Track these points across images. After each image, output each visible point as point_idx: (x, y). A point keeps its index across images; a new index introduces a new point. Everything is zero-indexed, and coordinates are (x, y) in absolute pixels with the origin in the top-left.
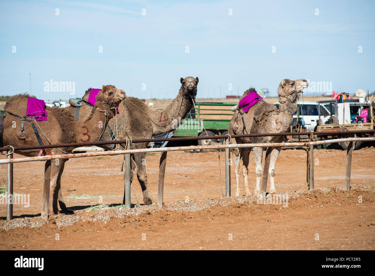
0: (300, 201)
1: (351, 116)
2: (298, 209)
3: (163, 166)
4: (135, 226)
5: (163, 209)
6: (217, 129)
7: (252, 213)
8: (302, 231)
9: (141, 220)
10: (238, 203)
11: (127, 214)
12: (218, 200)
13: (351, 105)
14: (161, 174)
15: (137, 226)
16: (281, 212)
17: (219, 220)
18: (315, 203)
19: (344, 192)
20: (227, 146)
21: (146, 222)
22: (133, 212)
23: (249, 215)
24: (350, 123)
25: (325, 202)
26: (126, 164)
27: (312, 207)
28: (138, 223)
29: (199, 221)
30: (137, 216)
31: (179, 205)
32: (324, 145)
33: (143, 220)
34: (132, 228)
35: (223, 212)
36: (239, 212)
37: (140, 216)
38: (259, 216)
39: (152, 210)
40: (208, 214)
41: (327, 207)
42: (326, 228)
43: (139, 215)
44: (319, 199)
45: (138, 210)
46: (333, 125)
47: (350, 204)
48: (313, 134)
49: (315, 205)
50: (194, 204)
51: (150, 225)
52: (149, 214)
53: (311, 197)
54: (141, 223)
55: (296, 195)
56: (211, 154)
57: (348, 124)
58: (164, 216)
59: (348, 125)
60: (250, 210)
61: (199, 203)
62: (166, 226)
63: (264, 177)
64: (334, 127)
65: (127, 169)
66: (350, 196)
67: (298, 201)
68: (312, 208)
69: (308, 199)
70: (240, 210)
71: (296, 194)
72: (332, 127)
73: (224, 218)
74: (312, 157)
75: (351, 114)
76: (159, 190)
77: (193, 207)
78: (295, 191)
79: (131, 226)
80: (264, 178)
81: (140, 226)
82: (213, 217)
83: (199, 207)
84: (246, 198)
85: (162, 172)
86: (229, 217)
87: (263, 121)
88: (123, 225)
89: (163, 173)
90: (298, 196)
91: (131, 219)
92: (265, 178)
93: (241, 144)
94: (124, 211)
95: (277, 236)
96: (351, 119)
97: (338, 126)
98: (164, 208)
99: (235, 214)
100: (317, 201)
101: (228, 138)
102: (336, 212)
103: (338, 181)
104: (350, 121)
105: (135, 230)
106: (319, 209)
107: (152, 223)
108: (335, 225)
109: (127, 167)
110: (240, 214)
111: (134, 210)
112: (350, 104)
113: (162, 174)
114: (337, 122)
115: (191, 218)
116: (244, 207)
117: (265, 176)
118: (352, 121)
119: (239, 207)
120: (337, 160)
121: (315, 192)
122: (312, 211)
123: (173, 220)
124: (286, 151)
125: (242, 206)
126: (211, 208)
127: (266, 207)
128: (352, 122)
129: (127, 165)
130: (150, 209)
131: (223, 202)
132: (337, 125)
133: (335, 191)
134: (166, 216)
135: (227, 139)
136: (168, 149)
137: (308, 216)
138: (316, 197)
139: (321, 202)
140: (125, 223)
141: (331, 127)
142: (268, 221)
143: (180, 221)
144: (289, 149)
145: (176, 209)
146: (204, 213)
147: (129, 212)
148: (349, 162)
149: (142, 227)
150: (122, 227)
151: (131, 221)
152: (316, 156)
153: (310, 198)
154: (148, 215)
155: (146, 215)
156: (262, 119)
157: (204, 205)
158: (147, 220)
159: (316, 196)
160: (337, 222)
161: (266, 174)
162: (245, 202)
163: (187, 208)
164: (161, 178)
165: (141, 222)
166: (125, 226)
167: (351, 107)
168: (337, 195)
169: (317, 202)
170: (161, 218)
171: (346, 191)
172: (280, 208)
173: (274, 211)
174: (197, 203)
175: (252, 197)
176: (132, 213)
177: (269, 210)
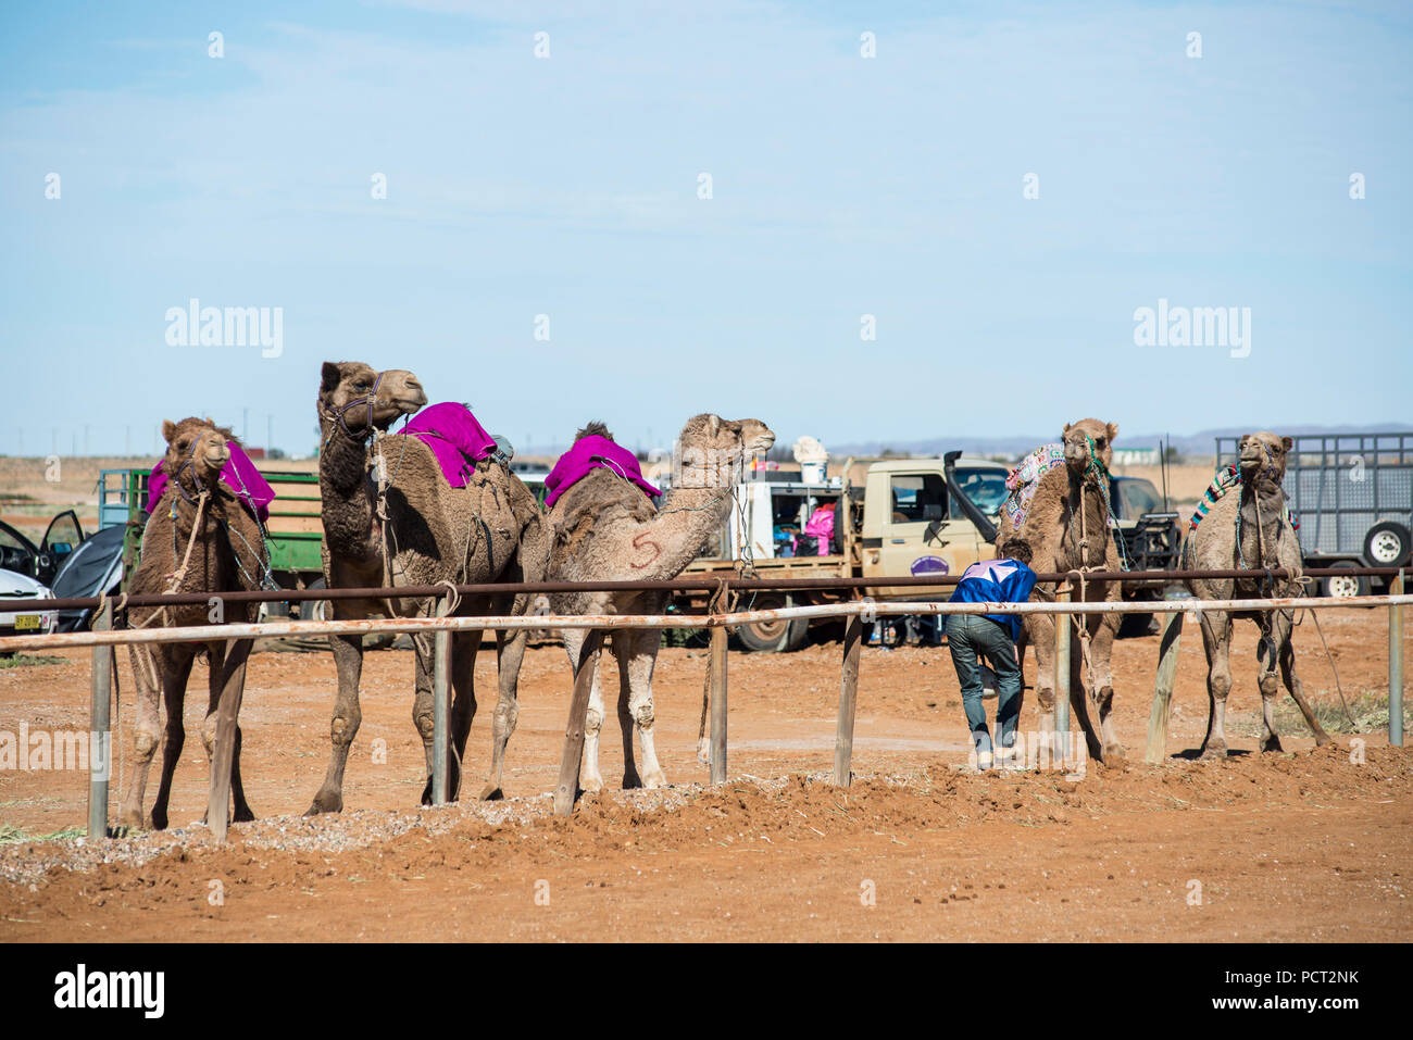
0: (692, 820)
1: (776, 532)
2: (686, 846)
3: (232, 692)
4: (139, 902)
5: (228, 845)
6: (289, 567)
7: (533, 859)
8: (732, 917)
9: (157, 881)
10: (486, 826)
11: (106, 861)
12: (414, 815)
13: (777, 492)
14: (225, 719)
15: (149, 901)
16: (632, 856)
17: (427, 881)
18: (743, 827)
19: (831, 791)
20: (442, 625)
21: (176, 886)
22: (124, 852)
23: (528, 865)
24: (771, 554)
25: (773, 824)
26: (96, 680)
27: (730, 839)
28: (148, 891)
29: (358, 884)
30: (143, 867)
31: (283, 830)
32: (675, 632)
33: (164, 880)
34: (133, 909)
35: (440, 855)
36: (492, 855)
37: (154, 867)
38: (563, 868)
39: (192, 847)
40: (387, 862)
41: (782, 841)
42: (809, 909)
43: (149, 862)
44: (752, 813)
45: (141, 848)
46: (714, 562)
47: (856, 831)
48: (727, 585)
49: (741, 835)
50: (334, 825)
51: (193, 899)
52: (183, 859)
53: (725, 807)
54: (161, 890)
55: (676, 798)
56: (279, 661)
57: (763, 557)
58: (237, 867)
59: (763, 560)
60: (529, 850)
61: (351, 822)
62: (247, 900)
63: (572, 733)
64: (715, 570)
65: (99, 702)
66: (853, 806)
67: (683, 819)
68: (732, 845)
69: (717, 812)
70: (492, 847)
71: (676, 794)
72: (709, 567)
73: (443, 874)
74: (724, 667)
75: (776, 522)
76: (216, 777)
77: (332, 837)
78: (672, 786)
79: (126, 900)
80: (570, 740)
81: (157, 900)
82: (404, 873)
83: (351, 836)
84: (508, 809)
85: (229, 711)
86: (461, 872)
87: (578, 536)
88: (99, 897)
89: (232, 715)
90: (683, 802)
91: (122, 876)
92: (576, 738)
93: (501, 618)
94: (94, 850)
95: (656, 932)
96: (775, 543)
97: (730, 565)
98: (233, 839)
99: (480, 862)
100: (747, 819)
101: (445, 596)
102: (818, 859)
103: (772, 756)
104: (770, 548)
105: (144, 915)
106: (755, 847)
107: (196, 891)
108: (835, 898)
109: (99, 692)
110: (495, 863)
111: (127, 847)
112: (772, 488)
113: (230, 719)
114: (725, 552)
115: (330, 874)
116: (508, 838)
117: (574, 730)
118: (777, 547)
119: (489, 838)
120: (746, 686)
121: (735, 788)
122: (733, 854)
123: (271, 882)
124: (544, 652)
125: (498, 835)
126: (394, 840)
127: (579, 840)
128: (777, 552)
129: (100, 687)
130: (184, 843)
131: (432, 821)
132: (727, 561)
133: (803, 785)
134: (245, 866)
135: (443, 599)
136: (254, 629)
137: (730, 869)
138: (743, 807)
139: (762, 823)
140: (103, 889)
141: (704, 570)
142: (603, 885)
143: (294, 885)
144: (550, 645)
145: (274, 843)
146: (374, 858)
147: (113, 854)
148: (848, 686)
149: (163, 905)
150: (96, 904)
151: (124, 885)
152: (672, 670)
153: (723, 811)
154: (179, 864)
155: (172, 863)
156: (575, 527)
157: (368, 828)
158: (178, 880)
159: (742, 800)
160: (837, 888)
161: (577, 725)
162: (507, 821)
163: (310, 839)
164: (225, 734)
165: (160, 887)
166: (104, 903)
167: (774, 498)
168: (811, 800)
169: (746, 824)
170: (228, 874)
171: (838, 789)
172: (628, 844)
173: (610, 852)
174: (344, 824)
175: (528, 805)
176: (123, 856)
177: (590, 849)
